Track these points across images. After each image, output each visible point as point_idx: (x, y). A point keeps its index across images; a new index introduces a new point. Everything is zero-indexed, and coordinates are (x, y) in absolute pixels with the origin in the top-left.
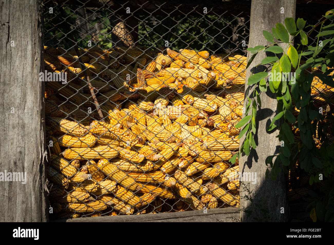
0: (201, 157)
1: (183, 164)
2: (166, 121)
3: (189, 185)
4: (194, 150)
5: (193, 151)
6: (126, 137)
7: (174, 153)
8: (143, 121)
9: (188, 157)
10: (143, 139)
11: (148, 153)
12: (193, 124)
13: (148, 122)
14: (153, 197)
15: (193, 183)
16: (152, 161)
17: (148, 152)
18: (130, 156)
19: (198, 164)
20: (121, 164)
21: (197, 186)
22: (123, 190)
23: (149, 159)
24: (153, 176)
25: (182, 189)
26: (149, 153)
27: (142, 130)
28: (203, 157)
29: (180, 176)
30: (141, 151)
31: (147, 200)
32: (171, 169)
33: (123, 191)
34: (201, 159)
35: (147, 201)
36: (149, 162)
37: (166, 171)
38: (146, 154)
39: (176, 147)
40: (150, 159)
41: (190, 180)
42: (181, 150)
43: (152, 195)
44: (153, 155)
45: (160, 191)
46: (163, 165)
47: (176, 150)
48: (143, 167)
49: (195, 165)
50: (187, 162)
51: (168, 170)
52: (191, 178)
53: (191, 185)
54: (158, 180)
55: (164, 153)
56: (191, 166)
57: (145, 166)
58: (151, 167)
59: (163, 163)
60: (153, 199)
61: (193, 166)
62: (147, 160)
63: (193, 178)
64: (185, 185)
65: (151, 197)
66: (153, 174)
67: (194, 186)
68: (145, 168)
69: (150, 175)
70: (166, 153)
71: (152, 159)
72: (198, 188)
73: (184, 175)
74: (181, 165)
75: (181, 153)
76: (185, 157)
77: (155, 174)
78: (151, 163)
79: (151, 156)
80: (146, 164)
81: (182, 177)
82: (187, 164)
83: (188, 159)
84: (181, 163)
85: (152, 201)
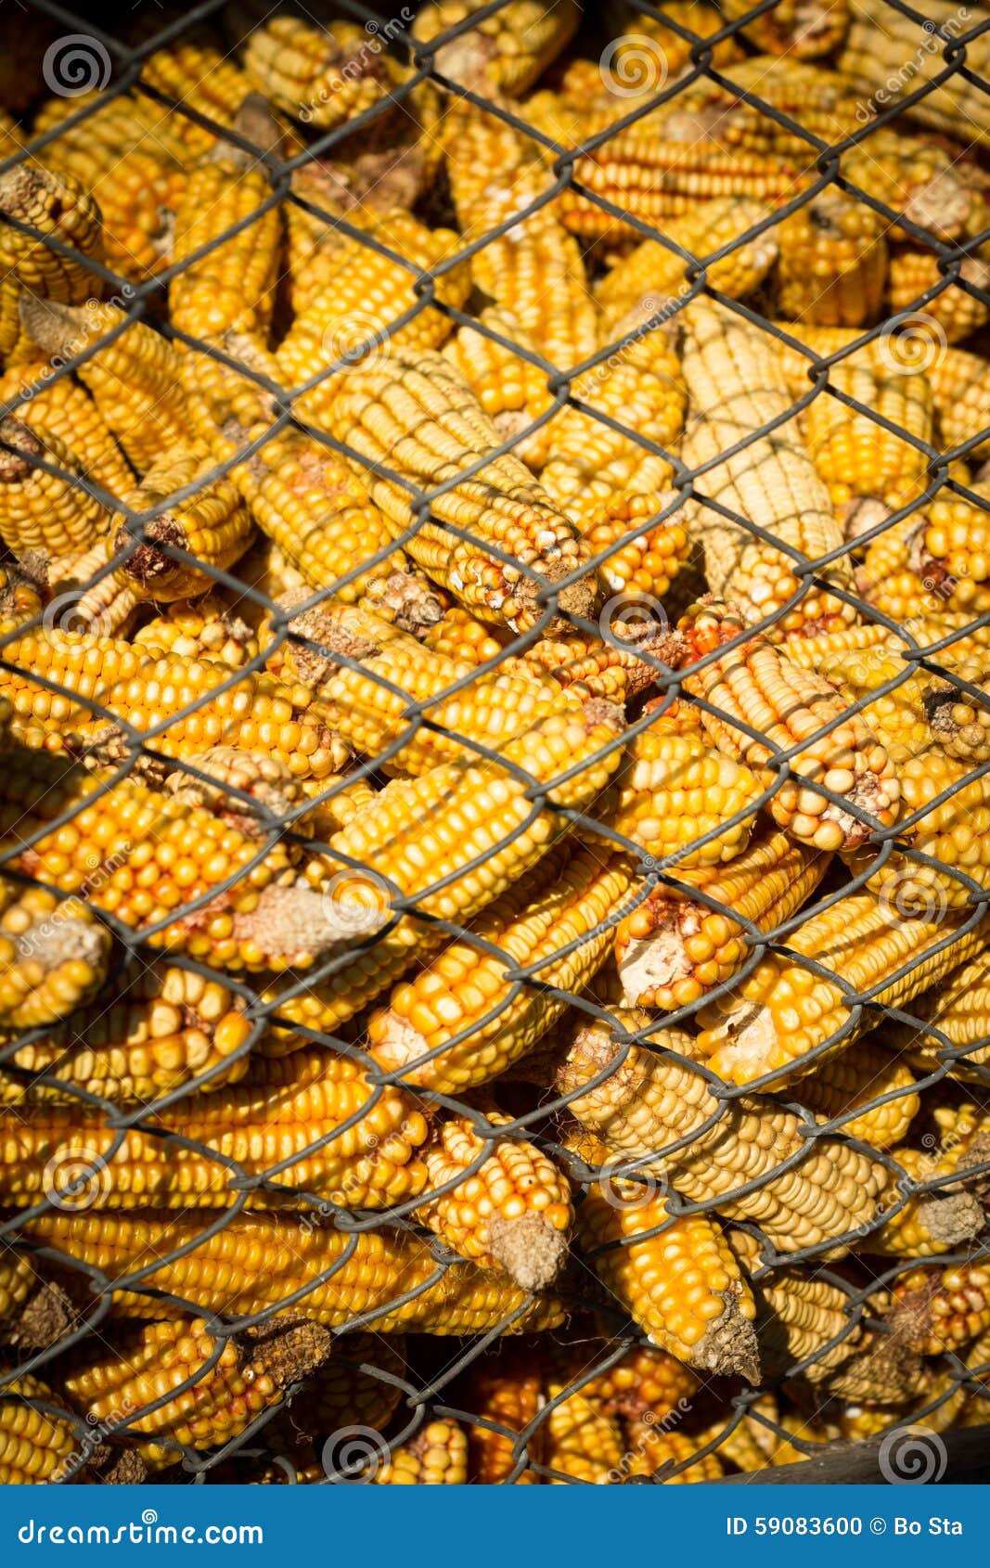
0: (923, 863)
1: (680, 964)
2: (525, 259)
4: (837, 780)
5: (821, 790)
7: (554, 832)
8: (231, 277)
9: (758, 858)
10: (194, 542)
11: (165, 873)
12: (830, 309)
13: (304, 278)
14: (264, 1386)
15: (801, 1162)
16: (225, 971)
17: (166, 855)
19: (885, 930)
21: (844, 1196)
23: (183, 950)
24: (253, 1144)
25: (654, 1234)
26: (185, 872)
27: (202, 394)
28: (948, 855)
29: (638, 1096)
31: (184, 1420)
32: (507, 1042)
35: (183, 1435)
36: (194, 984)
38: (148, 875)
39: (591, 759)
40: (200, 947)
41: (764, 1138)
42: (664, 786)
43: (245, 1360)
44: (247, 902)
45: (365, 1273)
46: (404, 997)
47: (589, 795)
48: (102, 1057)
49: (839, 957)
50: (730, 936)
51: (473, 1058)
52: (770, 1112)
53: (773, 1195)
54: (332, 1182)
55: (396, 849)
56: (781, 969)
57: (132, 1040)
58: (212, 1049)
59: (399, 971)
60: (265, 1408)
61: (808, 974)
62: (164, 959)
63: (803, 1112)
64: (697, 1191)
65: (238, 1387)
66: (264, 1111)
67: (815, 1192)
68: (128, 1074)
69: (219, 1136)
70: (423, 850)
71: (224, 948)
72: (862, 1208)
73: (691, 1087)
74: (648, 972)
75: (661, 818)
76: (704, 863)
77: (287, 1106)
78: (223, 998)
79: (217, 915)
80: (147, 1016)
81: (654, 1116)
82: (726, 964)
83: (745, 893)
84: (645, 955)
85: (242, 1433)
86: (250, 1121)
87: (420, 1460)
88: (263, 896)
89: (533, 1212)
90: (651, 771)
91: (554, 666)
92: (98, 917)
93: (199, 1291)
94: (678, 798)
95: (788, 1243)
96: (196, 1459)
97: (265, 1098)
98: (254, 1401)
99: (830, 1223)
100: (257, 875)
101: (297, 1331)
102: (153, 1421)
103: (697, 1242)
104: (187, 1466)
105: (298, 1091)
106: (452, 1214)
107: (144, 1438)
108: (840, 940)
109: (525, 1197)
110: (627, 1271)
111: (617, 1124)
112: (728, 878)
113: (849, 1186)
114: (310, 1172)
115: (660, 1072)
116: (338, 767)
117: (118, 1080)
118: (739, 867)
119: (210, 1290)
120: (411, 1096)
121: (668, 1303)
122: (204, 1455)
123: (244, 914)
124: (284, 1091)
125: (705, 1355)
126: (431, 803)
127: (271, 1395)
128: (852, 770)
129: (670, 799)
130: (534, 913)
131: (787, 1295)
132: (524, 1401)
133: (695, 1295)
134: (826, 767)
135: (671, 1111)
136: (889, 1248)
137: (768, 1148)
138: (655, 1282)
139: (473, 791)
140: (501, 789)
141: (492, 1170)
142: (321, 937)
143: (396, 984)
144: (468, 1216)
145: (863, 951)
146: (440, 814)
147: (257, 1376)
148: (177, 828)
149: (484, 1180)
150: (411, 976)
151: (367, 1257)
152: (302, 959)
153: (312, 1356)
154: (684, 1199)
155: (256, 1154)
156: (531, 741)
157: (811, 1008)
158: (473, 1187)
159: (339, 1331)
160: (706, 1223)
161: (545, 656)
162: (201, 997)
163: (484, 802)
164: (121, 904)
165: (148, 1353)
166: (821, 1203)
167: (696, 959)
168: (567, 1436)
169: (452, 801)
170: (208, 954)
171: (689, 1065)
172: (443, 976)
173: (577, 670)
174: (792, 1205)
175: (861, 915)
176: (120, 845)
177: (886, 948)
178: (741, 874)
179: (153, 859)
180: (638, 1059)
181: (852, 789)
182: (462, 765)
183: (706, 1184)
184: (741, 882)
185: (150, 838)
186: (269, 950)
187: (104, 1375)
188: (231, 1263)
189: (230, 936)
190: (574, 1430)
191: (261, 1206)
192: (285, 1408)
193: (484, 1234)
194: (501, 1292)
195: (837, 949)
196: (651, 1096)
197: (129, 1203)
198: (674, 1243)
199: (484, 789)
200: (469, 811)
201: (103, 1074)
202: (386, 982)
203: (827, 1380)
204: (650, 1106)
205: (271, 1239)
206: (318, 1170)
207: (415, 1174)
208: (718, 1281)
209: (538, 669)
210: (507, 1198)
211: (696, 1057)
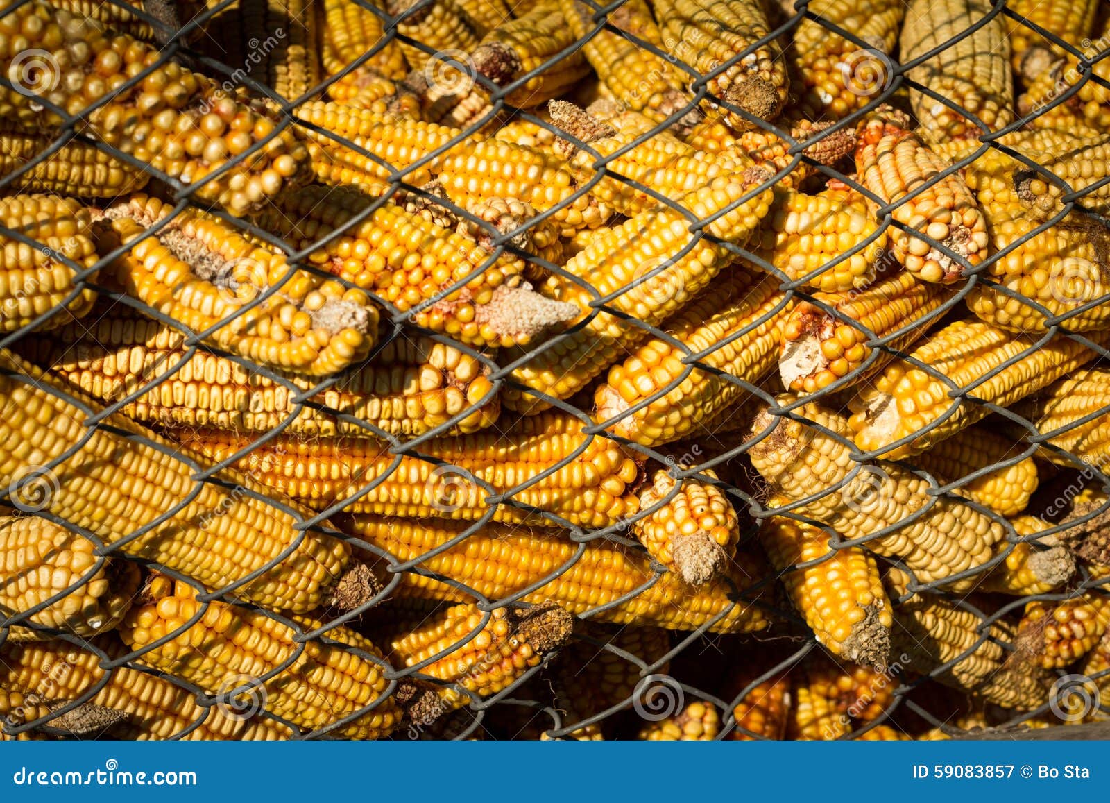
0: (1010, 295)
1: (820, 360)
3: (887, 535)
4: (936, 230)
5: (924, 238)
6: (163, 119)
7: (718, 260)
9: (886, 288)
10: (525, 65)
11: (427, 275)
14: (525, 651)
15: (930, 514)
16: (472, 346)
17: (428, 262)
18: (224, 305)
19: (991, 348)
20: (161, 371)
21: (965, 542)
22: (189, 612)
23: (442, 330)
24: (509, 475)
25: (821, 562)
26: (441, 274)
28: (1028, 290)
29: (800, 458)
30: (360, 248)
31: (469, 672)
32: (688, 410)
33: (199, 619)
34: (1014, 305)
35: (469, 684)
36: (452, 355)
37: (642, 433)
38: (416, 276)
39: (744, 208)
40: (453, 327)
41: (900, 495)
42: (808, 231)
43: (512, 632)
44: (484, 297)
45: (608, 578)
46: (616, 375)
47: (743, 233)
48: (386, 403)
49: (952, 364)
50: (855, 342)
51: (662, 420)
52: (907, 477)
53: (908, 538)
54: (566, 505)
55: (606, 268)
56: (905, 370)
57: (407, 392)
58: (465, 401)
59: (612, 355)
60: (527, 667)
61: (924, 375)
62: (429, 337)
63: (928, 477)
64: (851, 532)
65: (506, 650)
66: (517, 452)
67: (941, 538)
68: (406, 416)
69: (484, 468)
70: (624, 269)
71: (469, 329)
72: (981, 552)
73: (841, 453)
74: (798, 366)
75: (806, 254)
76: (840, 288)
77: (533, 449)
78: (473, 366)
79: (463, 305)
80: (418, 376)
81: (812, 473)
82: (854, 361)
83: (873, 311)
84: (796, 354)
85: (511, 684)
86: (506, 460)
87: (681, 727)
88: (495, 293)
89: (702, 531)
90: (798, 221)
91: (752, 149)
92: (374, 302)
93: (485, 582)
94: (818, 240)
95: (926, 576)
96: (479, 701)
97: (518, 444)
98: (518, 662)
99: (954, 562)
100: (493, 277)
101: (549, 613)
102: (447, 671)
103: (853, 569)
104: (472, 706)
105: (543, 439)
106: (651, 532)
107: (439, 684)
108: (954, 352)
109: (698, 520)
110: (803, 589)
111: (786, 479)
112: (860, 300)
113: (969, 536)
114: (550, 498)
115: (817, 442)
116: (604, 221)
117: (400, 420)
118: (870, 293)
119: (492, 582)
120: (623, 445)
121: (827, 611)
122: (484, 699)
123: (482, 305)
124: (533, 439)
125: (850, 650)
126: (631, 236)
127: (530, 658)
128: (948, 223)
129: (812, 241)
130: (717, 321)
131: (937, 619)
132: (772, 696)
133: (844, 606)
134: (929, 221)
135: (826, 470)
136: (1011, 587)
137: (904, 503)
138: (819, 596)
139: (661, 227)
140: (679, 227)
141: (679, 501)
142: (533, 322)
143: (611, 366)
144: (660, 533)
145: (972, 361)
146: (636, 244)
147: (520, 644)
148: (438, 244)
149: (672, 509)
150: (621, 360)
151: (610, 567)
152: (523, 338)
153: (558, 632)
154: (843, 538)
155: (510, 482)
156: (703, 193)
157: (925, 399)
158: (664, 513)
159: (582, 616)
160: (863, 558)
161: (747, 142)
162: (457, 364)
163: (668, 236)
164: (399, 296)
165: (447, 624)
166: (946, 546)
167: (831, 356)
168: (808, 725)
169: (645, 235)
170: (459, 333)
171: (839, 439)
172: (643, 361)
173: (767, 153)
174: (925, 546)
175: (975, 336)
176: (396, 255)
177: (990, 360)
178: (871, 298)
179: (419, 265)
180: (800, 431)
181: (948, 236)
182: (656, 210)
183: (858, 526)
184: (869, 304)
185: (418, 251)
186: (499, 331)
187: (418, 638)
188: (508, 565)
189: (473, 320)
190: (814, 722)
191: (517, 520)
192: (543, 669)
193: (670, 547)
194: (713, 599)
195: (951, 359)
196: (810, 459)
197: (423, 514)
198: (836, 570)
199: (668, 226)
200: (657, 242)
201: (387, 416)
202: (603, 363)
203: (978, 687)
204: (810, 466)
205: (538, 549)
206: (556, 496)
207: (629, 504)
208: (864, 598)
209: (741, 152)
210: (685, 521)
211: (846, 434)
